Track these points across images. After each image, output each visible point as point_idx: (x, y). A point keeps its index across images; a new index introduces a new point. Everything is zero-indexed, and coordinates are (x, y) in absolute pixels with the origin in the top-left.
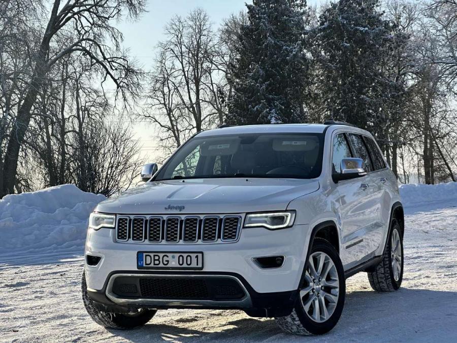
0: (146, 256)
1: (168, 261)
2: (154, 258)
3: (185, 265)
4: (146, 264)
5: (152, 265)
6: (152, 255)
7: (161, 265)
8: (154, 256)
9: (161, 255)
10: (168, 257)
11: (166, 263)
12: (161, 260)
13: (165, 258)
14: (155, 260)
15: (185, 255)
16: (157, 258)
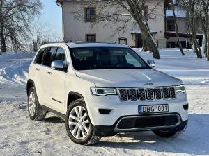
3: (161, 111)
4: (143, 111)
10: (153, 107)
15: (161, 106)
16: (148, 108)
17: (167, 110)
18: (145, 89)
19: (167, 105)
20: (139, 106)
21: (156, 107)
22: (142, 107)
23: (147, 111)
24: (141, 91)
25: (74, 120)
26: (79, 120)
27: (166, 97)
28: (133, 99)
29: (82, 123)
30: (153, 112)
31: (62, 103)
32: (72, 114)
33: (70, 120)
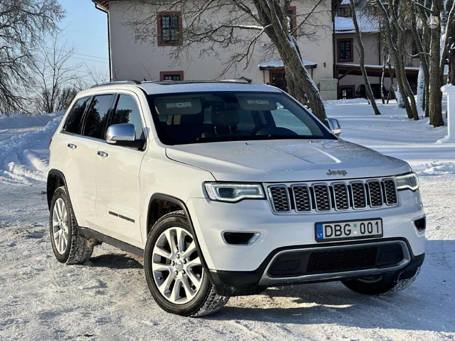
0: (326, 227)
1: (350, 231)
2: (335, 228)
3: (367, 234)
4: (326, 236)
5: (333, 236)
6: (333, 225)
7: (343, 236)
8: (335, 226)
9: (343, 225)
10: (349, 226)
11: (348, 233)
12: (342, 230)
13: (347, 228)
14: (336, 231)
15: (366, 223)
16: (338, 228)
17: (380, 233)
18: (329, 184)
19: (379, 221)
20: (316, 224)
21: (355, 226)
22: (324, 225)
23: (336, 235)
24: (320, 189)
25: (163, 261)
26: (176, 260)
27: (377, 202)
28: (303, 207)
29: (185, 267)
30: (350, 236)
31: (133, 221)
32: (159, 247)
33: (156, 260)
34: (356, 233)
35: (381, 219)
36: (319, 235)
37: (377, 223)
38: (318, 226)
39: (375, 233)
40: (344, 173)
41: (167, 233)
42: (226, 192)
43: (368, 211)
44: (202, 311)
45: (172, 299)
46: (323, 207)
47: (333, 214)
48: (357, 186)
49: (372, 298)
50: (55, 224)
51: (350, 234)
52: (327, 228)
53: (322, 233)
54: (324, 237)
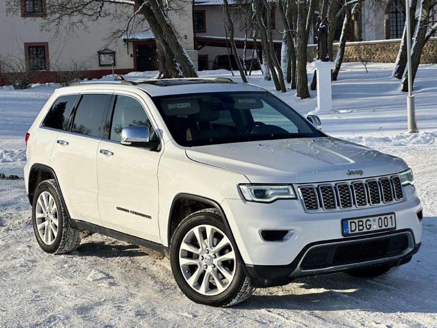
0: (351, 222)
1: (370, 225)
2: (358, 223)
3: (384, 227)
4: (351, 231)
5: (357, 231)
6: (356, 221)
7: (365, 230)
8: (359, 221)
9: (364, 220)
10: (370, 221)
11: (368, 227)
12: (364, 225)
13: (368, 223)
14: (359, 226)
15: (383, 217)
16: (361, 223)
17: (394, 226)
18: (349, 183)
19: (393, 215)
20: (343, 221)
21: (374, 220)
22: (349, 221)
23: (359, 230)
24: (343, 188)
25: (190, 255)
26: (205, 255)
27: (388, 198)
28: (330, 205)
29: (215, 261)
30: (370, 230)
31: (149, 217)
32: (186, 243)
33: (183, 255)
34: (375, 227)
35: (394, 214)
36: (346, 230)
37: (391, 217)
38: (344, 222)
39: (390, 226)
40: (361, 173)
41: (196, 230)
42: (260, 194)
43: (382, 207)
44: (234, 301)
45: (202, 290)
46: (346, 204)
47: (355, 211)
48: (372, 184)
49: (369, 281)
50: (39, 215)
51: (370, 228)
52: (352, 224)
53: (348, 228)
54: (350, 232)
